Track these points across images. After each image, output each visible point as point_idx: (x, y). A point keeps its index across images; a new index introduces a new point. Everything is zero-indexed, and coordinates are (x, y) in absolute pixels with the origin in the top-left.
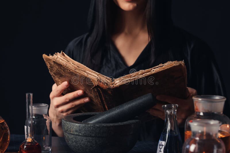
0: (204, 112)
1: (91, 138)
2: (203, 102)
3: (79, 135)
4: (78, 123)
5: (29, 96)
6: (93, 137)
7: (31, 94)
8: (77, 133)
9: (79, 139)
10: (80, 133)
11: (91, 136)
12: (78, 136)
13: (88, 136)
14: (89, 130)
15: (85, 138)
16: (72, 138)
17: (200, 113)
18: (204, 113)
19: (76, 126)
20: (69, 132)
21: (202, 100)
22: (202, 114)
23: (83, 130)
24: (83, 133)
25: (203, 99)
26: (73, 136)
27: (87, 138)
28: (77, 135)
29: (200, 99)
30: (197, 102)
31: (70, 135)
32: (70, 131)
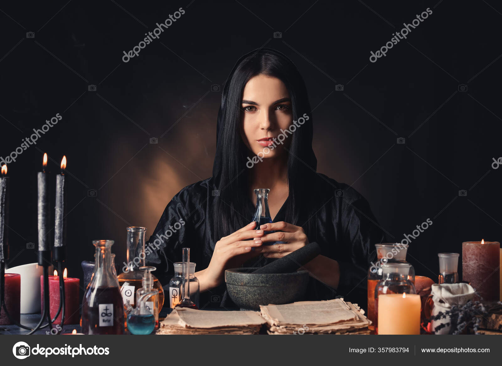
2: (386, 248)
5: (186, 251)
7: (188, 249)
9: (265, 291)
10: (267, 283)
15: (272, 289)
20: (251, 285)
21: (385, 246)
23: (271, 280)
24: (271, 283)
27: (275, 289)
30: (381, 248)
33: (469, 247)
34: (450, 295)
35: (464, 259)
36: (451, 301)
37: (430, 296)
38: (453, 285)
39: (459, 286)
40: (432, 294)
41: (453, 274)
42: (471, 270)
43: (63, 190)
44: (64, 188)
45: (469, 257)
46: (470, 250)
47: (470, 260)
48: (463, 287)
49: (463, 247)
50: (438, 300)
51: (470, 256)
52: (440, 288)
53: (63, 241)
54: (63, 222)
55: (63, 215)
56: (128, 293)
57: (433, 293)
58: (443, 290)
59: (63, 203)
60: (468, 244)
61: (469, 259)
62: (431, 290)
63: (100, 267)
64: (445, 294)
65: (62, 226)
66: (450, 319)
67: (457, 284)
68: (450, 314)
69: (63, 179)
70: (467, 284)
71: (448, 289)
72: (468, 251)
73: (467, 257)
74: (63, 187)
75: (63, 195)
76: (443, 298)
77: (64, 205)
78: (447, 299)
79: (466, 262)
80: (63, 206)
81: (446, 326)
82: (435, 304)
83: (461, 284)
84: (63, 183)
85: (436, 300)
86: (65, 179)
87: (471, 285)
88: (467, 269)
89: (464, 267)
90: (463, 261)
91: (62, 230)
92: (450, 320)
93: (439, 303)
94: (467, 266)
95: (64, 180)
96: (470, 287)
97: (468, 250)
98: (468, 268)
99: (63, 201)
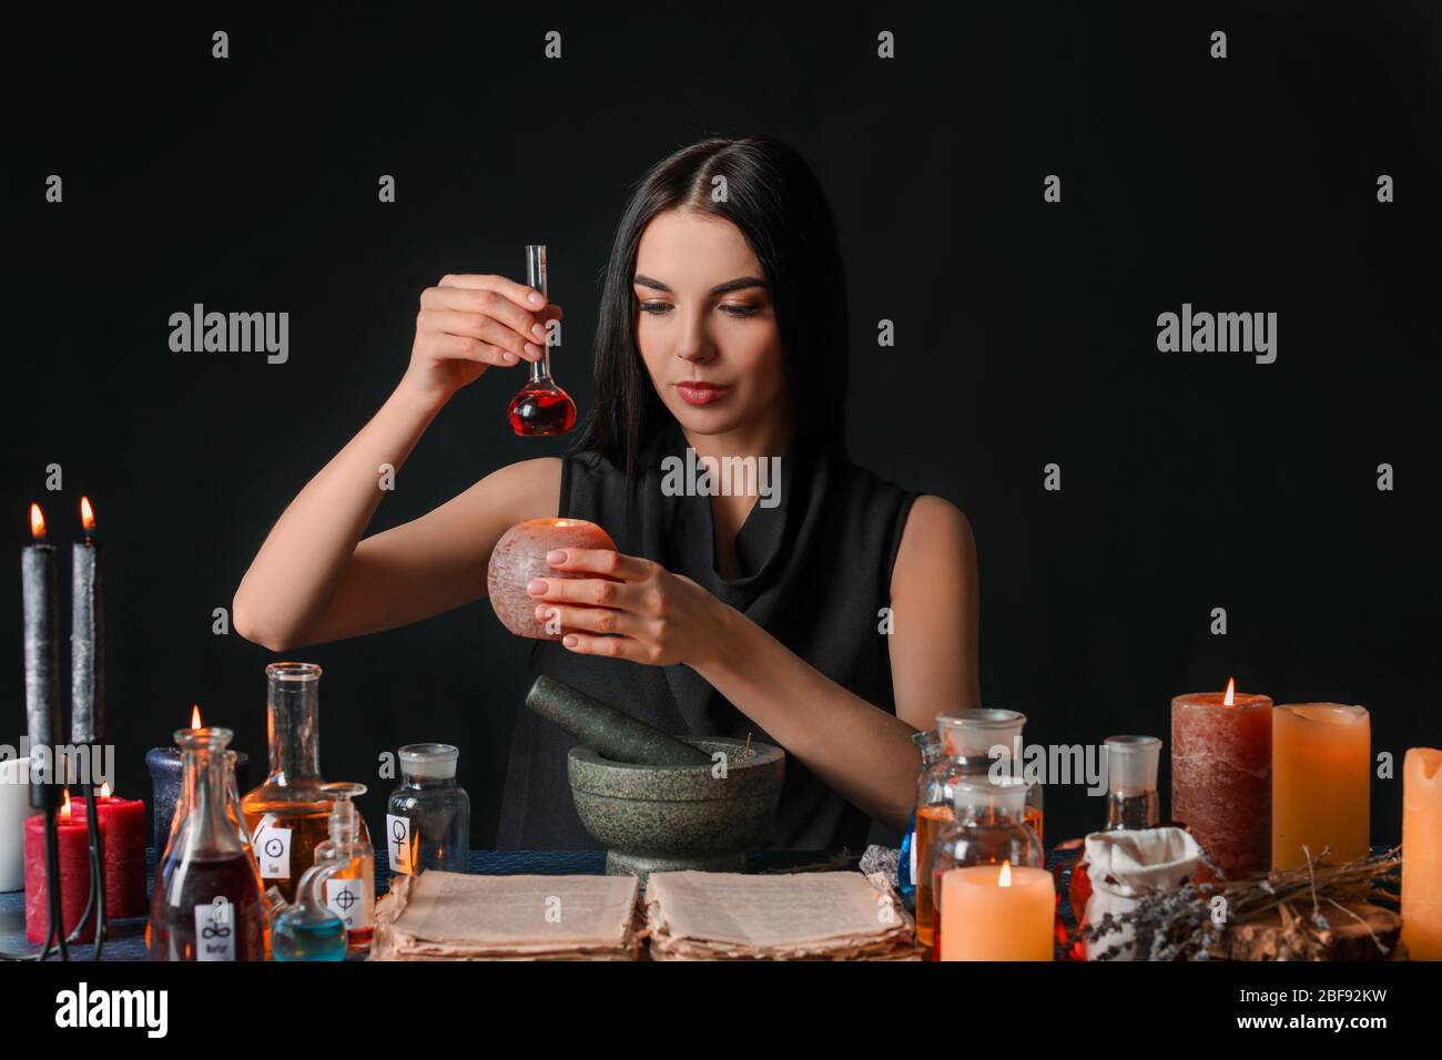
0: (971, 754)
1: (647, 805)
2: (965, 727)
3: (616, 798)
4: (615, 766)
6: (654, 801)
8: (612, 793)
9: (617, 808)
11: (648, 800)
12: (612, 800)
13: (641, 800)
14: (642, 783)
15: (632, 805)
16: (597, 806)
17: (957, 757)
18: (968, 759)
19: (609, 773)
21: (964, 724)
22: (962, 761)
25: (965, 721)
26: (599, 800)
27: (638, 804)
28: (610, 797)
29: (958, 722)
30: (951, 729)
31: (592, 797)
32: (592, 787)
33: (1189, 712)
34: (1136, 867)
35: (1176, 745)
36: (1138, 882)
37: (1080, 864)
38: (1144, 833)
39: (1158, 837)
40: (1086, 859)
41: (1145, 795)
42: (1194, 776)
43: (91, 590)
44: (95, 586)
45: (1191, 742)
46: (1193, 723)
47: (1191, 750)
48: (1171, 840)
49: (1173, 714)
50: (1104, 876)
51: (1190, 739)
52: (1109, 843)
53: (95, 728)
54: (93, 677)
55: (92, 658)
56: (274, 848)
57: (1089, 857)
58: (1116, 849)
59: (92, 626)
60: (1186, 706)
61: (1188, 747)
62: (1082, 849)
63: (196, 805)
64: (1120, 862)
65: (92, 687)
66: (1133, 931)
67: (1152, 832)
68: (1133, 920)
69: (90, 563)
70: (1180, 831)
71: (1131, 849)
72: (1186, 726)
73: (1185, 740)
74: (91, 582)
75: (91, 606)
76: (1114, 874)
77: (96, 630)
78: (1127, 877)
79: (1181, 754)
80: (93, 634)
81: (1123, 950)
82: (1095, 886)
83: (1163, 831)
84: (92, 573)
85: (1097, 877)
86: (97, 561)
87: (1191, 832)
88: (1185, 773)
89: (1176, 766)
90: (1173, 748)
91: (91, 697)
92: (1135, 935)
93: (1106, 885)
94: (1183, 764)
95: (93, 565)
96: (1188, 838)
97: (1187, 724)
98: (1187, 769)
99: (92, 620)
